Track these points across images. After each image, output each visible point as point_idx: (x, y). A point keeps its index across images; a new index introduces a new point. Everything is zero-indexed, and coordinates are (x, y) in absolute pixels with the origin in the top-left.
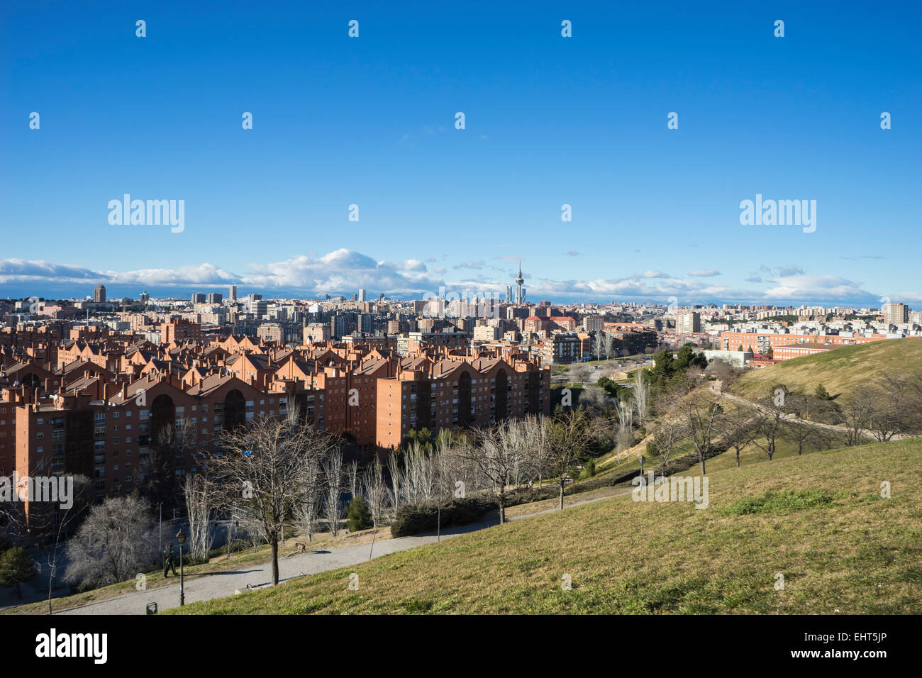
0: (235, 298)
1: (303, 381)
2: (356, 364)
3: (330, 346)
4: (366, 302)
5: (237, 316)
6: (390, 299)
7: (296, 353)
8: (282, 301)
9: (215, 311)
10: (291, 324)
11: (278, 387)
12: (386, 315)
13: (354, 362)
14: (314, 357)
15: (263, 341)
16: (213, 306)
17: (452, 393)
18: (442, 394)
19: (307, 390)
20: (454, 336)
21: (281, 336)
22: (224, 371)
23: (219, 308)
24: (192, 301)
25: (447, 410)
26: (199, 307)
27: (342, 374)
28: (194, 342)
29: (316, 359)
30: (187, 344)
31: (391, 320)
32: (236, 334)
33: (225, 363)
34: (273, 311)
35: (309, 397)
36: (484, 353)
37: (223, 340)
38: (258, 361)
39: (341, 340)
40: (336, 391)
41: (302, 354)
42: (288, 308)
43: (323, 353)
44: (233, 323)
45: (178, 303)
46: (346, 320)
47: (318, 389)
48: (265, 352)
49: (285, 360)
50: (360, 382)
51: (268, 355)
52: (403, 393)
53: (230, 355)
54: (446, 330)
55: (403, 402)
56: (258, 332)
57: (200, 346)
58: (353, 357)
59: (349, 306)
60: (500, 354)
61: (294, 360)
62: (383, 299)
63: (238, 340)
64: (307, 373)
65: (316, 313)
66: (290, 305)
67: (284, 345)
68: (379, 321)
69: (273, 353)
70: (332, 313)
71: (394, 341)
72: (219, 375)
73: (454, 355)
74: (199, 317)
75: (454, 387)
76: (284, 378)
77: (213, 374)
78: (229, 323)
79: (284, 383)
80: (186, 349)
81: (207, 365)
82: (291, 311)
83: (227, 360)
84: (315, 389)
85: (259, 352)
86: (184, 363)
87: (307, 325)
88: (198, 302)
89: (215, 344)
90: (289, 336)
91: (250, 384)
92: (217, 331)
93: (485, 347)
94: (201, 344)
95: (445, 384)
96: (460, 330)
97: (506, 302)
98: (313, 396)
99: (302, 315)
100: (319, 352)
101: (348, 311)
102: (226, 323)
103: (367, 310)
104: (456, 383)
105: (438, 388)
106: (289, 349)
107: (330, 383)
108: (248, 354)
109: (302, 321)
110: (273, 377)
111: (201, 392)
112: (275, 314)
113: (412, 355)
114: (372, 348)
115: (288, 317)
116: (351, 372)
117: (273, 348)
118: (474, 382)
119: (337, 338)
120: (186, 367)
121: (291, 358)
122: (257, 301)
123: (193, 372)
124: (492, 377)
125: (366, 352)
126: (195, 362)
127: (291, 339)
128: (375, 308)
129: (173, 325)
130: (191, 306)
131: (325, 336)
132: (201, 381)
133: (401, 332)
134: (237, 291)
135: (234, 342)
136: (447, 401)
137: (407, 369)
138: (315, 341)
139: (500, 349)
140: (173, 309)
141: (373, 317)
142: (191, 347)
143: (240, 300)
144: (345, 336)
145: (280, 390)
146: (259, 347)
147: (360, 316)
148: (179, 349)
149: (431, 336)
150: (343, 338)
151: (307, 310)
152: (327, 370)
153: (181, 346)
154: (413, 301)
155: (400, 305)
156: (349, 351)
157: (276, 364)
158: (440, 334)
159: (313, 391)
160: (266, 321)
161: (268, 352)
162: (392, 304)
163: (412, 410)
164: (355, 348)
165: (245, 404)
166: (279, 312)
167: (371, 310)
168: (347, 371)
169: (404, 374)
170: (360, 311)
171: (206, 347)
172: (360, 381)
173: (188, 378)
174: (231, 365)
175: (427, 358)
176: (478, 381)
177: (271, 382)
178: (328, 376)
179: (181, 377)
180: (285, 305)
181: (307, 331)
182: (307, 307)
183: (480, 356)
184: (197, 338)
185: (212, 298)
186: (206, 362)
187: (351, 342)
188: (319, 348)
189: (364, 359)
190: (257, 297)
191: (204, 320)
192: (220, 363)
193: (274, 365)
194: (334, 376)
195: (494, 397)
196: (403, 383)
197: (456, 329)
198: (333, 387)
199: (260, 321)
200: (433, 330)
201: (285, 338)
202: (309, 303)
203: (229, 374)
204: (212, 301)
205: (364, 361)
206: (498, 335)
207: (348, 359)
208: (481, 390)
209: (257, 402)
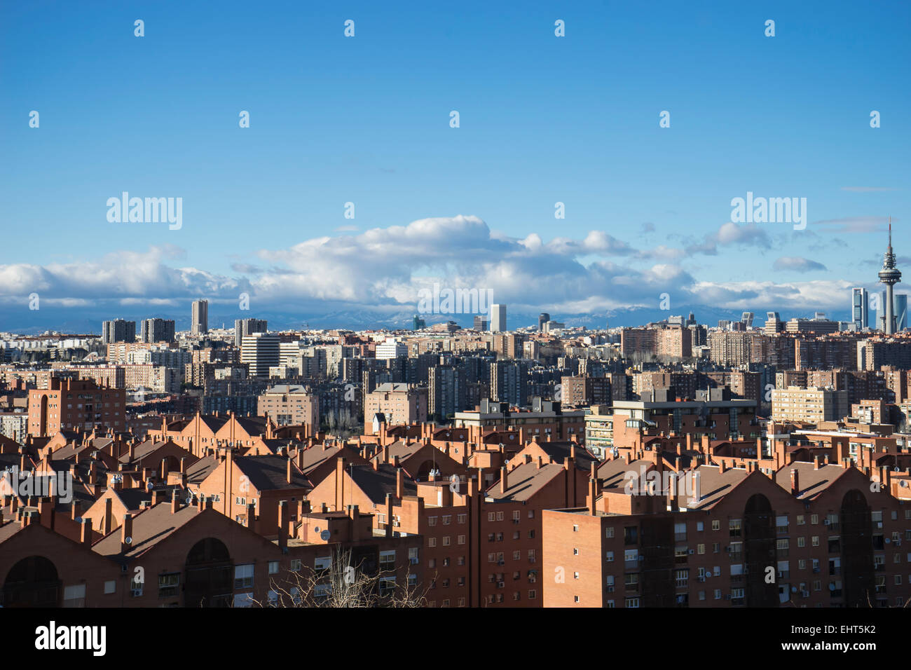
0: (204, 329)
1: (370, 516)
2: (490, 477)
3: (427, 432)
4: (507, 334)
5: (209, 370)
6: (561, 326)
7: (350, 453)
8: (314, 334)
9: (158, 360)
10: (334, 386)
11: (312, 532)
12: (556, 363)
13: (485, 471)
14: (392, 461)
15: (273, 426)
16: (154, 348)
17: (727, 549)
18: (701, 549)
19: (379, 539)
20: (725, 410)
21: (313, 412)
22: (182, 497)
23: (167, 354)
24: (103, 339)
25: (717, 592)
26: (119, 351)
27: (459, 501)
28: (110, 431)
29: (398, 465)
30: (92, 436)
31: (567, 373)
32: (208, 409)
33: (185, 477)
34: (292, 357)
35: (383, 554)
36: (803, 451)
37: (179, 427)
38: (264, 471)
39: (453, 422)
40: (446, 541)
41: (363, 453)
42: (329, 349)
43: (413, 450)
44: (200, 388)
45: (69, 344)
46: (461, 374)
47: (403, 535)
48: (280, 451)
49: (326, 468)
50: (500, 519)
51: (285, 456)
52: (606, 545)
53: (196, 459)
54: (702, 396)
55: (607, 569)
56: (260, 405)
57: (124, 440)
58: (482, 461)
59: (467, 342)
60: (846, 454)
61: (346, 468)
62: (546, 326)
63: (215, 425)
64: (377, 499)
65: (391, 360)
66: (332, 343)
67: (322, 434)
68: (538, 378)
69: (296, 452)
70: (428, 359)
71: (578, 423)
72: (173, 504)
73: (728, 454)
74: (121, 373)
75: (733, 533)
76: (325, 509)
77: (158, 502)
78: (192, 386)
79: (326, 522)
80: (92, 447)
81: (143, 484)
82: (334, 356)
83: (189, 472)
84: (397, 534)
85: (265, 450)
86: (87, 481)
87: (372, 389)
88: (118, 339)
89: (159, 435)
90: (331, 415)
91: (246, 525)
92: (162, 407)
93: (803, 437)
94: (127, 437)
95: (708, 526)
96: (736, 396)
97: (852, 328)
98: (392, 552)
99: (359, 367)
100: (403, 449)
101: (467, 353)
102: (184, 387)
103: (511, 352)
104: (736, 524)
105: (692, 537)
106: (335, 443)
107: (431, 521)
108: (239, 455)
109: (361, 380)
110: (300, 507)
111: (127, 548)
112: (299, 364)
113: (624, 455)
114: (528, 438)
115: (328, 371)
116: (480, 496)
117: (296, 441)
118: (782, 521)
119: (443, 417)
120: (92, 490)
121: (340, 463)
122: (257, 335)
123: (109, 502)
124: (830, 511)
125: (514, 448)
126: (111, 479)
127: (336, 421)
128: (528, 347)
129: (59, 393)
130: (101, 349)
131: (415, 413)
132: (129, 520)
133: (593, 403)
134: (210, 314)
135: (205, 430)
136: (716, 570)
137: (613, 488)
138: (394, 424)
139: (845, 441)
140: (58, 358)
141: (524, 368)
142: (101, 443)
143: (217, 334)
144: (461, 411)
145: (315, 539)
146: (265, 440)
147: (494, 366)
148: (74, 450)
149: (665, 411)
150: (458, 415)
151: (373, 354)
152: (423, 490)
153: (79, 442)
154: (619, 330)
155: (587, 340)
156: (473, 446)
157: (305, 477)
158: (690, 404)
159: (392, 539)
160: (278, 381)
161: (284, 451)
162: (567, 336)
163: (628, 588)
164: (487, 440)
165: (232, 572)
166: (306, 360)
167: (519, 352)
168: (470, 493)
169: (606, 500)
170: (494, 354)
171: (138, 442)
172: (500, 516)
173: (96, 514)
174: (198, 482)
175: (659, 461)
176: (792, 519)
177: (295, 519)
178: (427, 505)
179: (79, 513)
180: (320, 342)
181: (373, 403)
182: (371, 348)
183: (794, 457)
184: (116, 423)
185: (151, 331)
186: (138, 477)
187: (477, 424)
188: (404, 441)
189: (510, 464)
190: (255, 326)
191: (131, 381)
192: (174, 479)
193: (299, 481)
194: (440, 504)
195: (837, 564)
196: (607, 522)
197: (728, 394)
198: (439, 531)
199: (264, 382)
200: (671, 395)
201: (322, 420)
202: (377, 338)
203: (195, 502)
204: (150, 336)
205: (509, 468)
206: (836, 409)
207: (472, 464)
208: (801, 541)
209: (260, 568)
